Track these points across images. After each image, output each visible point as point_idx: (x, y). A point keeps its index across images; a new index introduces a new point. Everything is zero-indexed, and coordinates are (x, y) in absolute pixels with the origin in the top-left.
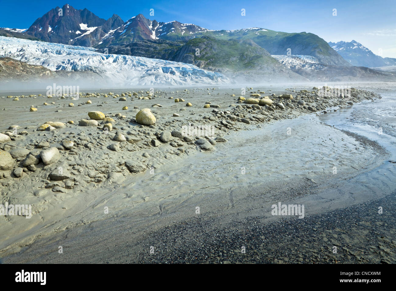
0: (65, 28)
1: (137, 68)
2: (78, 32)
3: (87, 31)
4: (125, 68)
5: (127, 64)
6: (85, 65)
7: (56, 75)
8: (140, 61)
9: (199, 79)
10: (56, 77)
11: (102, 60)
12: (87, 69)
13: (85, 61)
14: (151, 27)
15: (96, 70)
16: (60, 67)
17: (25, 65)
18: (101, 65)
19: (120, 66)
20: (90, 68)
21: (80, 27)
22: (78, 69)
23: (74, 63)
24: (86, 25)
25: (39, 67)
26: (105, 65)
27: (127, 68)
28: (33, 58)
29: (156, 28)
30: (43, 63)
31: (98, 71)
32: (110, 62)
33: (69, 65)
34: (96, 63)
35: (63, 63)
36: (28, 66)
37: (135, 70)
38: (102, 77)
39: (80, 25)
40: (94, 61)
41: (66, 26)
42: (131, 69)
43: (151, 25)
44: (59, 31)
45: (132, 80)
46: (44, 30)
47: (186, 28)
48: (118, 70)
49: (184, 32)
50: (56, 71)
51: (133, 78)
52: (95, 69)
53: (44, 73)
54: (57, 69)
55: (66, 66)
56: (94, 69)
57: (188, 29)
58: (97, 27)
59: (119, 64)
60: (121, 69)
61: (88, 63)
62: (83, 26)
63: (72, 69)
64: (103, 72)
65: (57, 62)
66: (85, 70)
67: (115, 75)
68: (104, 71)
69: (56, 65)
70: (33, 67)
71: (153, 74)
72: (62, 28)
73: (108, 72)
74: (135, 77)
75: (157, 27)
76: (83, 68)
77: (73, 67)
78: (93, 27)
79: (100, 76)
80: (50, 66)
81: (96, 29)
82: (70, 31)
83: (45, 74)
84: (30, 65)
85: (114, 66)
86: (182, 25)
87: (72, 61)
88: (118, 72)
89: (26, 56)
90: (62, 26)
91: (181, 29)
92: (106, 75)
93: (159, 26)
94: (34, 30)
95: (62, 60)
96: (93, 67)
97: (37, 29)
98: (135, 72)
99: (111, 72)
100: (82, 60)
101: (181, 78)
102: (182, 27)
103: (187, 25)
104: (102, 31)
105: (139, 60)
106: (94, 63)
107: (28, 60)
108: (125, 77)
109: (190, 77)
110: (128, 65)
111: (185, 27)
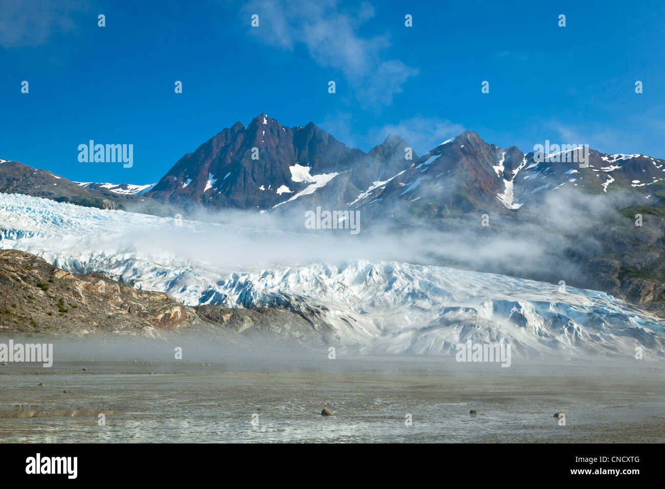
0: (250, 180)
1: (419, 302)
2: (283, 189)
3: (309, 184)
4: (385, 301)
5: (393, 290)
6: (275, 290)
7: (194, 318)
8: (435, 279)
9: (604, 341)
10: (194, 323)
11: (323, 276)
12: (275, 303)
13: (278, 278)
14: (499, 168)
15: (299, 306)
16: (210, 296)
17: (129, 293)
18: (319, 289)
19: (371, 293)
20: (284, 298)
21: (290, 175)
22: (254, 301)
23: (246, 283)
24: (308, 169)
25: (158, 298)
26: (330, 290)
27: (390, 301)
28: (152, 270)
29: (515, 172)
30: (173, 284)
31: (303, 309)
32: (344, 282)
33: (234, 289)
34: (305, 284)
35: (221, 283)
36: (134, 295)
37: (414, 307)
38: (312, 324)
39: (291, 168)
40: (302, 280)
41: (253, 172)
42: (403, 303)
43: (501, 162)
44: (233, 188)
45: (395, 335)
46: (195, 186)
47: (617, 167)
48: (364, 306)
49: (613, 180)
50: (196, 308)
51: (399, 333)
52: (296, 303)
53: (167, 312)
54: (203, 300)
55: (226, 292)
56: (294, 302)
57: (624, 170)
58: (336, 174)
59: (371, 289)
60: (373, 305)
61: (283, 284)
62: (298, 172)
63: (239, 302)
64: (318, 312)
65: (206, 282)
66: (272, 306)
67: (350, 320)
68: (319, 309)
69: (202, 289)
70: (146, 296)
71: (457, 322)
72: (240, 180)
73: (332, 312)
74: (406, 330)
75: (521, 167)
76: (268, 299)
77: (244, 295)
78: (327, 173)
79: (309, 321)
80: (187, 291)
81: (335, 179)
82: (262, 188)
83: (170, 315)
84: (140, 292)
85: (356, 293)
86: (605, 159)
87: (242, 280)
88: (363, 313)
89: (136, 265)
90: (242, 175)
91: (601, 172)
92: (324, 319)
93: (527, 165)
94: (170, 187)
95: (219, 277)
96: (293, 298)
97: (177, 184)
98: (410, 313)
99: (340, 313)
100: (269, 276)
101: (543, 338)
102: (606, 164)
103: (623, 158)
104: (352, 185)
105: (430, 276)
106: (299, 285)
107: (138, 275)
108: (378, 326)
109: (573, 337)
110: (396, 291)
111: (614, 164)
